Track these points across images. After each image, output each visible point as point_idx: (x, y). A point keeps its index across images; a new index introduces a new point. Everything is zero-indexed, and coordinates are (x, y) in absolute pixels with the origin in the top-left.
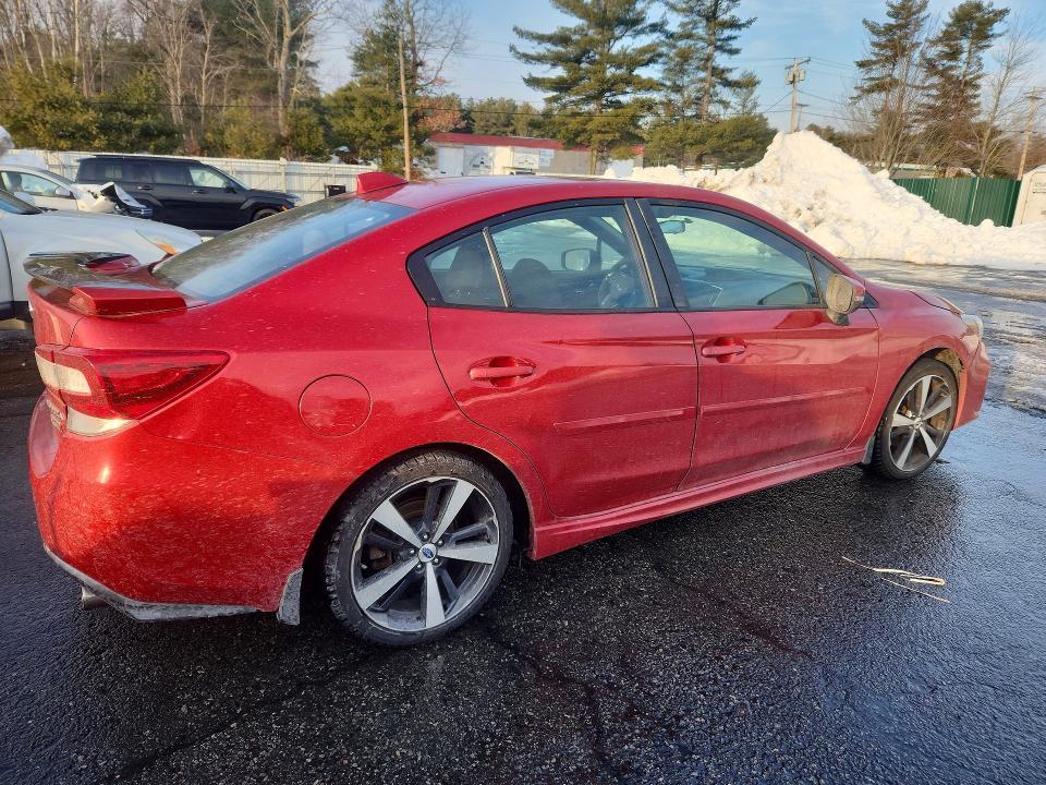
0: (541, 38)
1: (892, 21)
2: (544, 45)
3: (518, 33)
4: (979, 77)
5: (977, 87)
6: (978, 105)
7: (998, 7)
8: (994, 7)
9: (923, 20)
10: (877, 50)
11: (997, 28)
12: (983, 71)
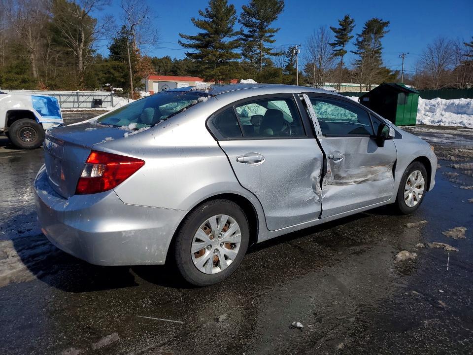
0: (192, 38)
1: (341, 27)
2: (192, 41)
3: (181, 36)
4: (381, 49)
5: (381, 53)
6: (381, 60)
7: (385, 21)
8: (383, 21)
9: (353, 27)
10: (337, 39)
11: (385, 29)
12: (382, 47)
